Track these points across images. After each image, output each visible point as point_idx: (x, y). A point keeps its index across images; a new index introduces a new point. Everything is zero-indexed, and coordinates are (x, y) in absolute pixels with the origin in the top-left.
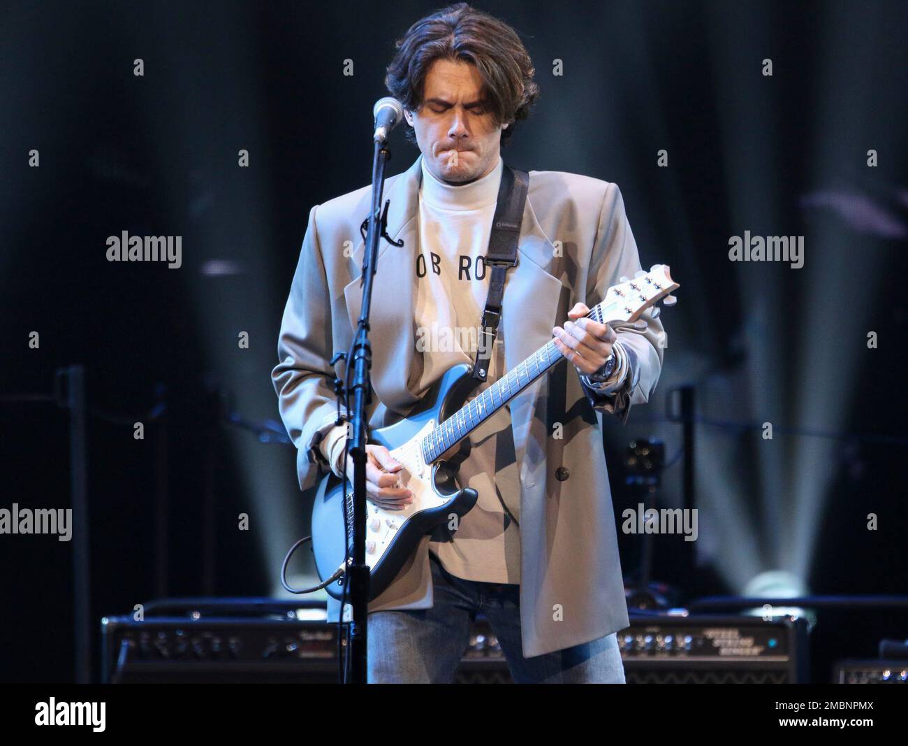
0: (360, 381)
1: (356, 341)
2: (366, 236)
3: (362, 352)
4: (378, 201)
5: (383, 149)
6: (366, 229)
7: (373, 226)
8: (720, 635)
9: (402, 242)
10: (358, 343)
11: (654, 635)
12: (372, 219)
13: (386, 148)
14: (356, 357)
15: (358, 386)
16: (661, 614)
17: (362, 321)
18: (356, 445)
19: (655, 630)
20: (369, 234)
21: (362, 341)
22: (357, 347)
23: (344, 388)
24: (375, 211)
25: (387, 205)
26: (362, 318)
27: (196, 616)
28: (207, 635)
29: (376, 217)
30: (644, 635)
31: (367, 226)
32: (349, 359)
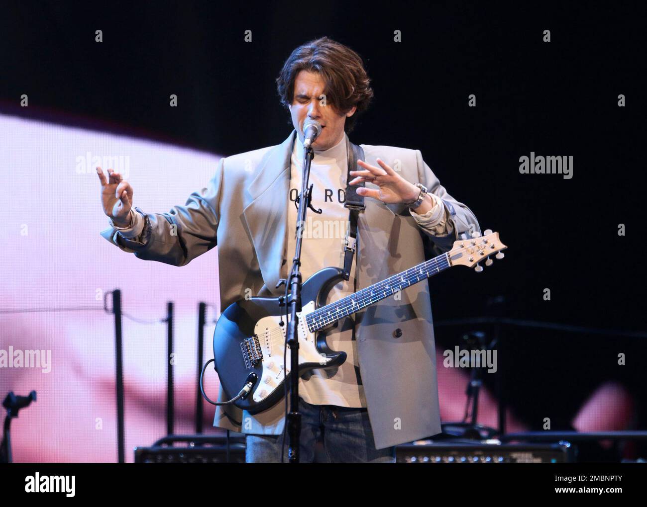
0: (295, 297)
1: (292, 273)
2: (298, 207)
3: (296, 280)
4: (306, 185)
5: (309, 152)
6: (298, 202)
7: (303, 200)
8: (521, 456)
9: (321, 210)
10: (293, 274)
11: (479, 456)
12: (302, 196)
13: (311, 152)
14: (292, 283)
15: (294, 301)
16: (483, 443)
17: (296, 260)
18: (292, 337)
19: (480, 453)
20: (300, 206)
21: (296, 273)
22: (293, 276)
23: (285, 302)
24: (304, 191)
25: (312, 187)
26: (296, 258)
27: (192, 445)
28: (199, 457)
29: (305, 195)
30: (473, 456)
31: (299, 200)
32: (287, 284)
